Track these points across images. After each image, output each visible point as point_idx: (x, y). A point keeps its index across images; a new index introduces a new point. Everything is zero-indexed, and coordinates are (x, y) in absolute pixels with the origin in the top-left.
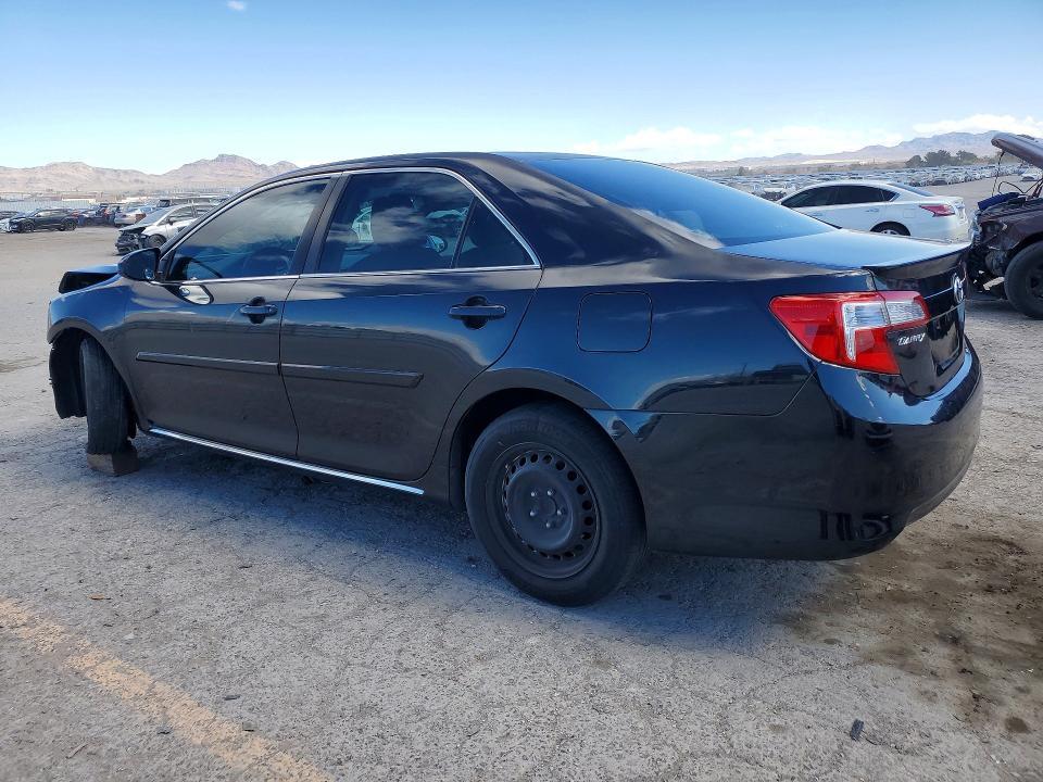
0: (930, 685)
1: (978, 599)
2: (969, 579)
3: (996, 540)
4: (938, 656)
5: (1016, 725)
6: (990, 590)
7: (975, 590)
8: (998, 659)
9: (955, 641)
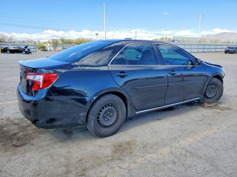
0: (15, 118)
1: (16, 131)
2: (20, 134)
3: (21, 146)
4: (17, 121)
5: (2, 120)
6: (15, 134)
7: (18, 133)
8: (8, 125)
9: (16, 124)
